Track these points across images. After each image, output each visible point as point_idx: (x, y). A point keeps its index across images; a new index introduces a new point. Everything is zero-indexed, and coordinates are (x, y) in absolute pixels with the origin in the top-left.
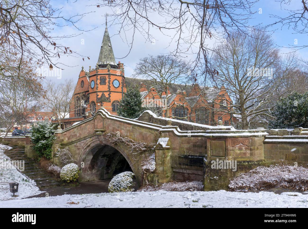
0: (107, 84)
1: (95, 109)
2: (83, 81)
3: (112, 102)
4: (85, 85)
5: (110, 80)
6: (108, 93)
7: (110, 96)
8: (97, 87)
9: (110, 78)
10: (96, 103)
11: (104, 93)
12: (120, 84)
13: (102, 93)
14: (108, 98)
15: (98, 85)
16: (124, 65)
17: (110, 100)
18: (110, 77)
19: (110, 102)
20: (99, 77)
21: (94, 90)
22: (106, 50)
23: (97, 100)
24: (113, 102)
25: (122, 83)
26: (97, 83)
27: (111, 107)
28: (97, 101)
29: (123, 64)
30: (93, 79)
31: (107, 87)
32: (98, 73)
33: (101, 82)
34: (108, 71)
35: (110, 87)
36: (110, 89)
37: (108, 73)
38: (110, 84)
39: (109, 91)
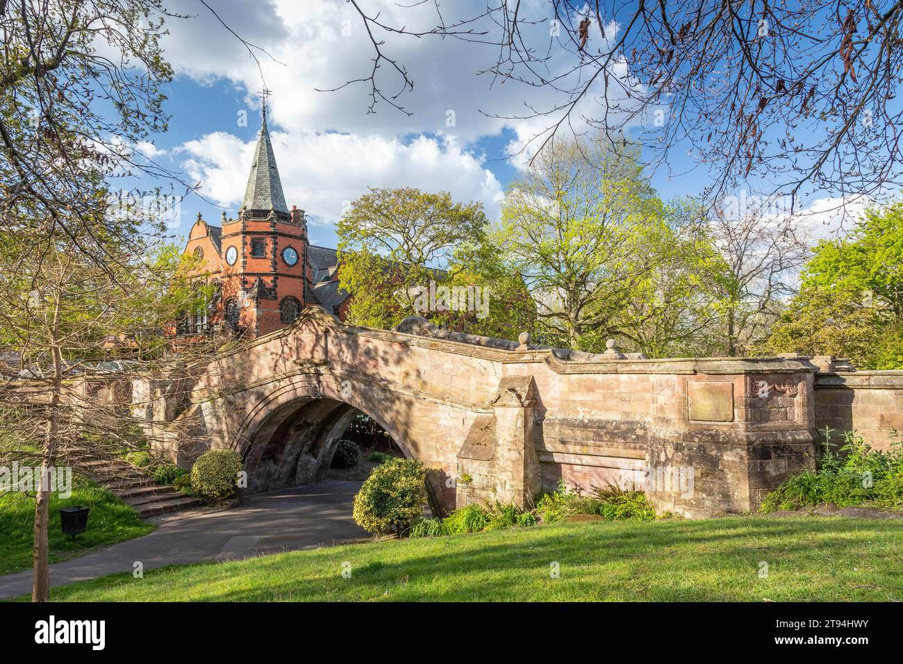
0: (270, 256)
2: (199, 248)
3: (280, 299)
5: (276, 246)
6: (272, 278)
7: (276, 286)
8: (244, 263)
9: (275, 243)
11: (262, 278)
12: (298, 258)
13: (256, 277)
14: (270, 290)
15: (246, 257)
16: (305, 214)
17: (276, 294)
18: (277, 240)
19: (276, 298)
20: (249, 238)
21: (234, 271)
24: (283, 301)
25: (303, 255)
26: (243, 254)
27: (278, 311)
28: (243, 297)
29: (304, 212)
30: (233, 243)
31: (269, 263)
32: (247, 230)
33: (253, 251)
34: (271, 226)
35: (276, 263)
36: (275, 269)
37: (272, 230)
38: (275, 256)
39: (273, 274)
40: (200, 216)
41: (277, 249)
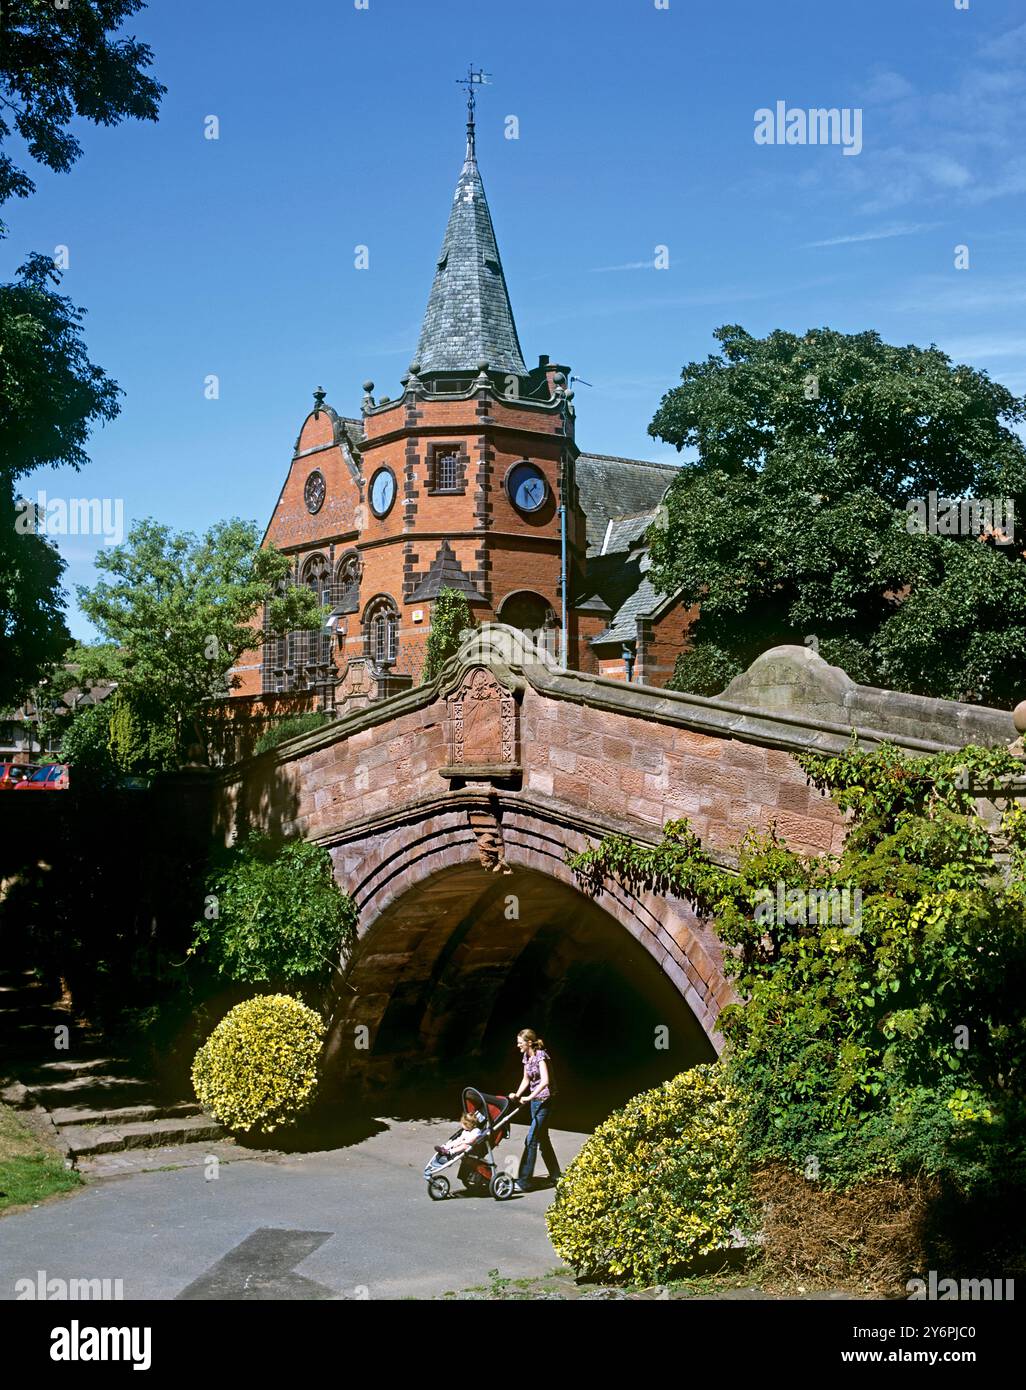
0: (474, 488)
1: (395, 641)
2: (316, 475)
3: (498, 601)
4: (328, 498)
5: (492, 464)
6: (479, 544)
7: (488, 566)
8: (412, 509)
9: (488, 456)
10: (401, 608)
11: (454, 545)
13: (438, 545)
14: (476, 576)
15: (416, 494)
16: (569, 376)
17: (491, 585)
18: (492, 448)
19: (489, 598)
20: (423, 445)
21: (387, 529)
22: (467, 287)
23: (407, 587)
25: (561, 483)
26: (409, 486)
28: (408, 596)
29: (566, 370)
30: (388, 461)
31: (473, 507)
32: (420, 423)
33: (433, 476)
34: (478, 413)
35: (489, 507)
36: (487, 523)
37: (479, 421)
38: (487, 488)
39: (480, 536)
40: (320, 396)
41: (491, 470)
